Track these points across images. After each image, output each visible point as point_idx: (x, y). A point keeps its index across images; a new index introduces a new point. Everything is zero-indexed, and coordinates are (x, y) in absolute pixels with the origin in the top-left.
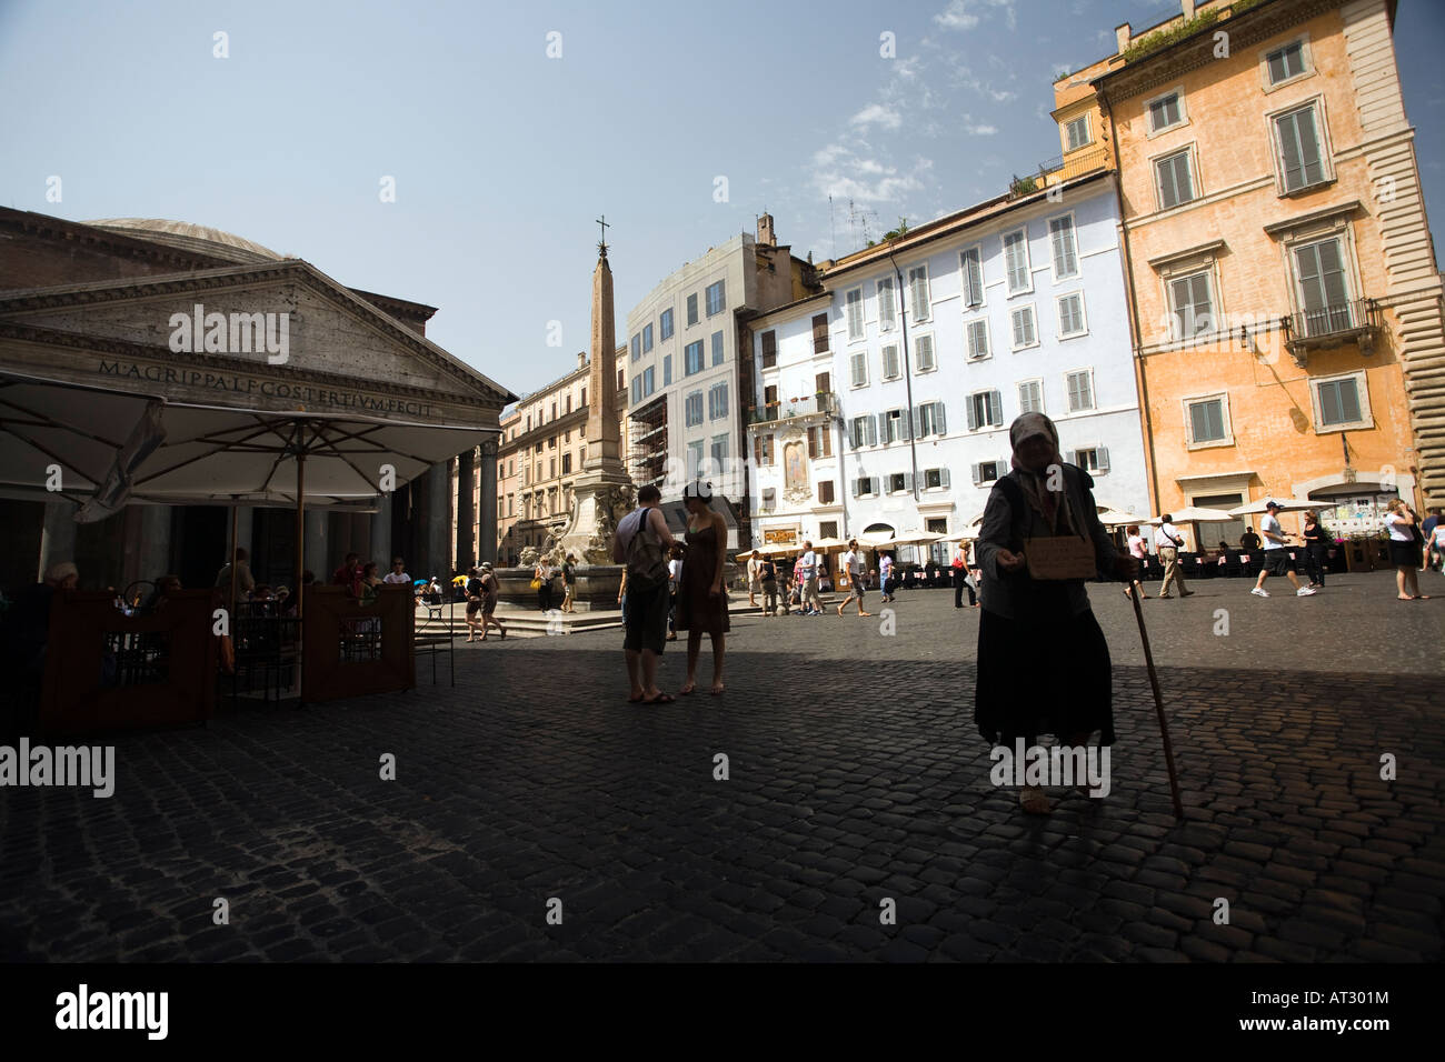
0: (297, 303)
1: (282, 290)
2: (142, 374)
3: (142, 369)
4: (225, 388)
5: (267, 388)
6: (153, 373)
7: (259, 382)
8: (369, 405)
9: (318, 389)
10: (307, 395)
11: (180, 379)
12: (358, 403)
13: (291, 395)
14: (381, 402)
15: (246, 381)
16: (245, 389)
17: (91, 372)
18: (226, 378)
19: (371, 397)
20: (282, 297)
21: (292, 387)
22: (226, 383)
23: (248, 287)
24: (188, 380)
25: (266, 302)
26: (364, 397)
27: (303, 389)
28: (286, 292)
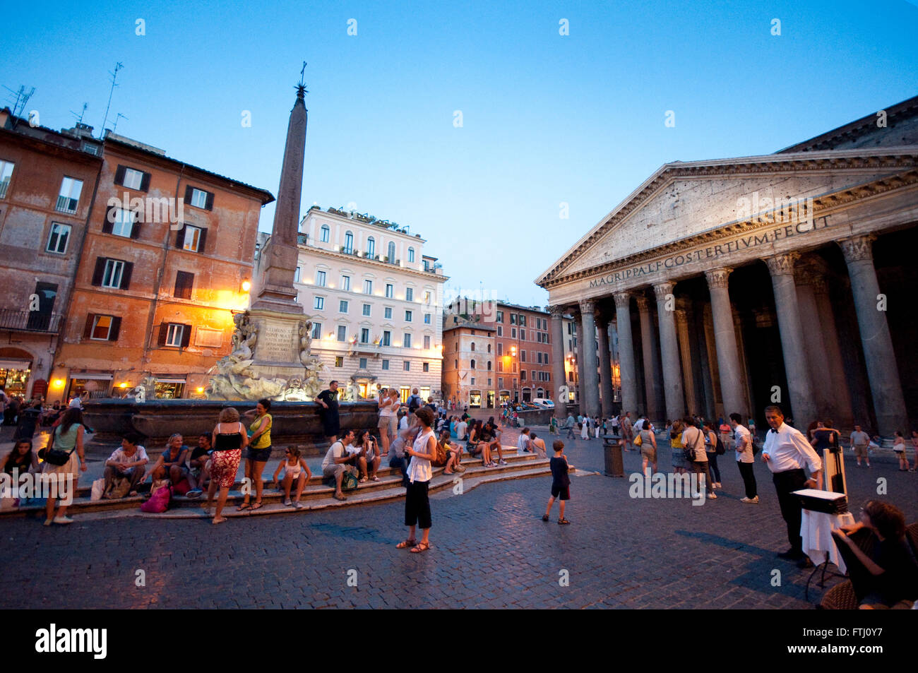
0: (678, 194)
1: (665, 191)
2: (606, 282)
3: (605, 278)
4: (644, 273)
5: (669, 263)
6: (610, 280)
7: (663, 261)
8: (752, 243)
9: (704, 249)
10: (697, 256)
11: (621, 277)
12: (741, 245)
13: (685, 262)
14: (765, 236)
15: (654, 264)
16: (655, 269)
17: (588, 289)
18: (643, 267)
19: (753, 235)
20: (668, 195)
21: (684, 255)
22: (644, 270)
23: (646, 202)
24: (626, 276)
25: (659, 205)
26: (746, 240)
27: (693, 253)
28: (669, 191)
